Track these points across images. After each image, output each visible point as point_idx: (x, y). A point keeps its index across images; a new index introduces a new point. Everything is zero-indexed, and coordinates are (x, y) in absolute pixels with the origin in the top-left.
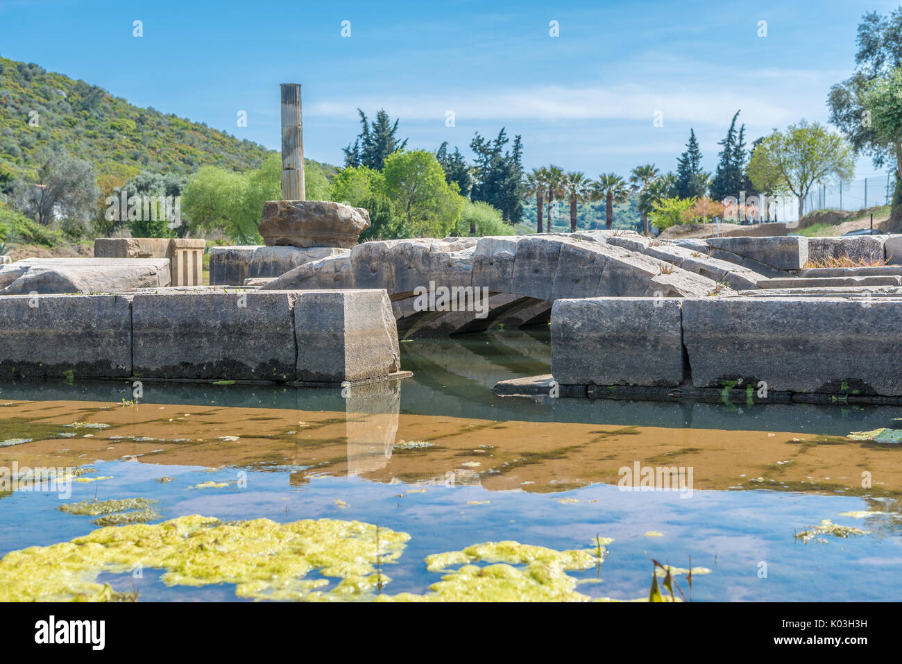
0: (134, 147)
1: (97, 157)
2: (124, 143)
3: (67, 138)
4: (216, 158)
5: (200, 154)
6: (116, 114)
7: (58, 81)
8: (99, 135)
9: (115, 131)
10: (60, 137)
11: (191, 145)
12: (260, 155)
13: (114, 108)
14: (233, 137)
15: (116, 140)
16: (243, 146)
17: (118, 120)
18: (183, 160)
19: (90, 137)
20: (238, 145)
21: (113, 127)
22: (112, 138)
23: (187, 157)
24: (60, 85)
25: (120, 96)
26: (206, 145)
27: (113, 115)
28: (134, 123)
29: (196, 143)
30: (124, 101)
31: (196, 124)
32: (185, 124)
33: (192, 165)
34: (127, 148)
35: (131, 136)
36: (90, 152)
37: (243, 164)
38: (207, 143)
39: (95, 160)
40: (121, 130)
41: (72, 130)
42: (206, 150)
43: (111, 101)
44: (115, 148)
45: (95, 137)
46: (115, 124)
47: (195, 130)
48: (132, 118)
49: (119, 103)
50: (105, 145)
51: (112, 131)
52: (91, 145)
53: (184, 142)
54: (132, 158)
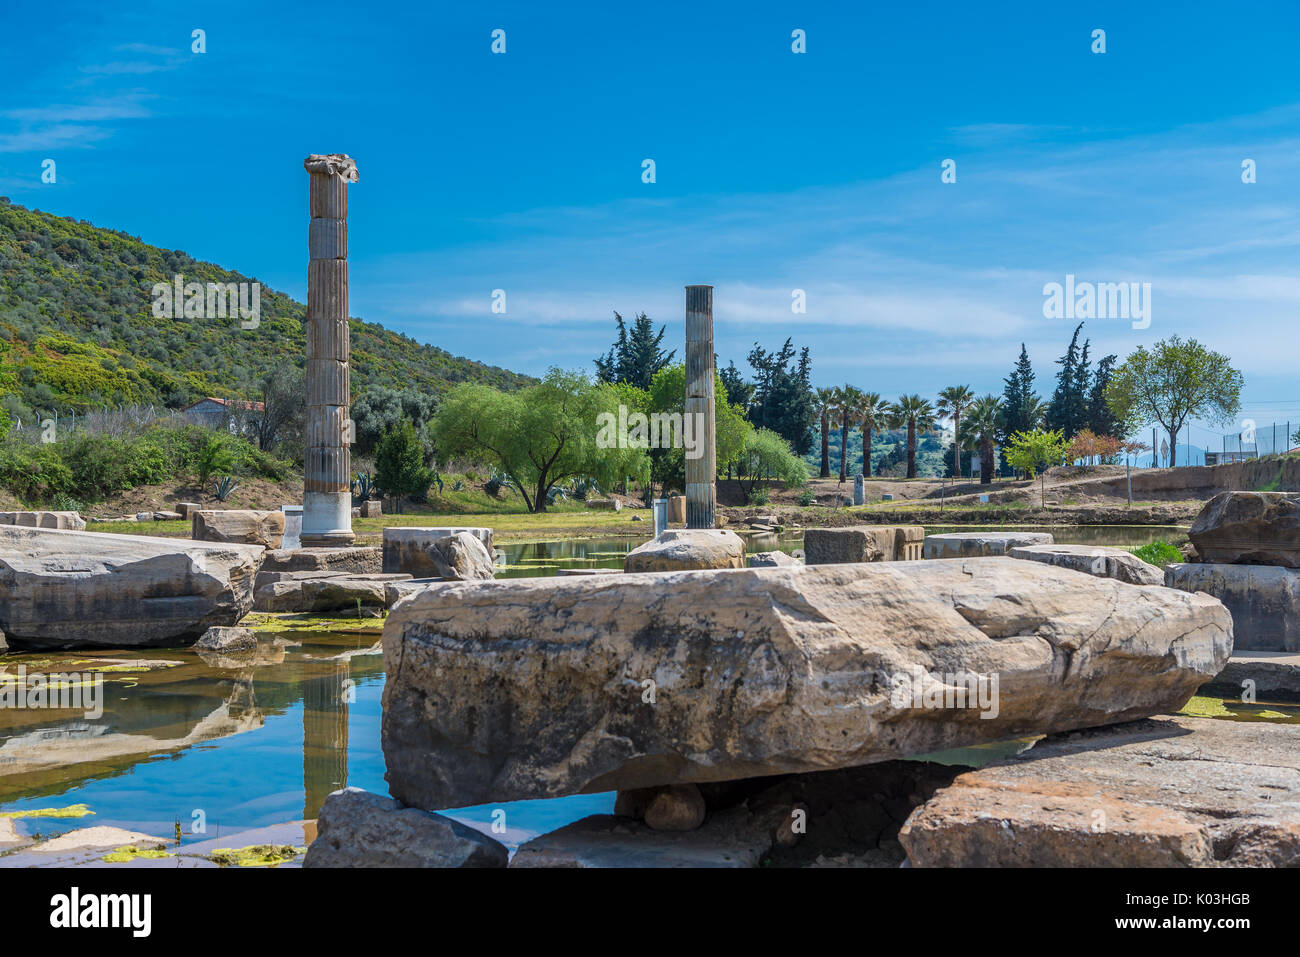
0: (300, 351)
1: (257, 363)
2: (287, 346)
3: (221, 340)
4: (396, 367)
5: (377, 361)
6: (276, 312)
7: (209, 271)
8: (259, 337)
9: (277, 332)
10: (213, 339)
11: (365, 350)
12: (446, 363)
13: (274, 305)
14: (414, 341)
15: (279, 343)
16: (425, 352)
17: (280, 319)
18: (357, 368)
19: (248, 339)
20: (420, 351)
21: (274, 328)
22: (274, 341)
23: (362, 364)
24: (212, 276)
25: (282, 291)
26: (384, 350)
27: (274, 313)
28: (299, 323)
29: (372, 348)
30: (285, 296)
31: (370, 325)
32: (357, 325)
33: (367, 374)
34: (291, 352)
35: (296, 338)
36: (248, 356)
37: (427, 373)
38: (384, 347)
39: (255, 367)
40: (284, 330)
41: (226, 330)
42: (383, 357)
43: (271, 296)
44: (277, 353)
45: (254, 339)
46: (277, 323)
47: (369, 332)
48: (296, 317)
49: (280, 299)
50: (265, 349)
51: (273, 332)
52: (249, 349)
53: (357, 346)
54: (297, 365)
